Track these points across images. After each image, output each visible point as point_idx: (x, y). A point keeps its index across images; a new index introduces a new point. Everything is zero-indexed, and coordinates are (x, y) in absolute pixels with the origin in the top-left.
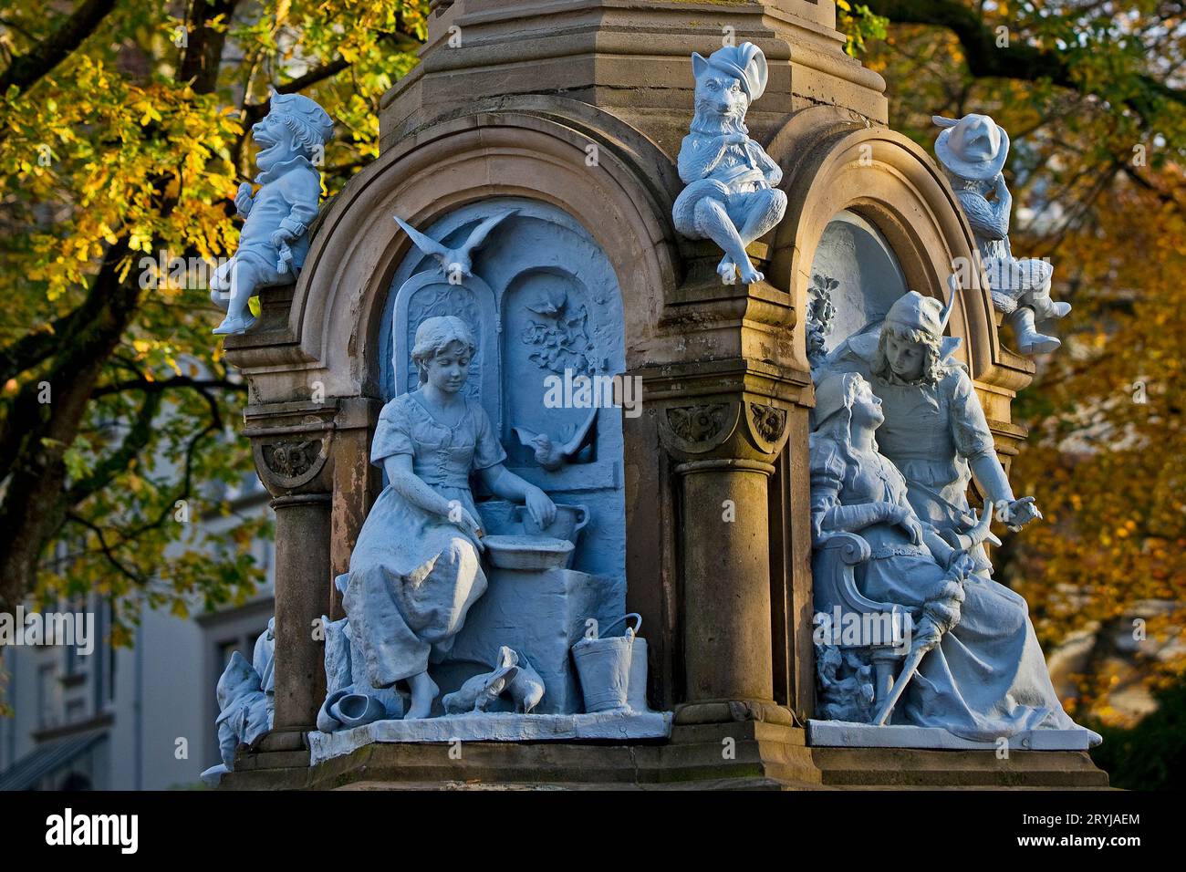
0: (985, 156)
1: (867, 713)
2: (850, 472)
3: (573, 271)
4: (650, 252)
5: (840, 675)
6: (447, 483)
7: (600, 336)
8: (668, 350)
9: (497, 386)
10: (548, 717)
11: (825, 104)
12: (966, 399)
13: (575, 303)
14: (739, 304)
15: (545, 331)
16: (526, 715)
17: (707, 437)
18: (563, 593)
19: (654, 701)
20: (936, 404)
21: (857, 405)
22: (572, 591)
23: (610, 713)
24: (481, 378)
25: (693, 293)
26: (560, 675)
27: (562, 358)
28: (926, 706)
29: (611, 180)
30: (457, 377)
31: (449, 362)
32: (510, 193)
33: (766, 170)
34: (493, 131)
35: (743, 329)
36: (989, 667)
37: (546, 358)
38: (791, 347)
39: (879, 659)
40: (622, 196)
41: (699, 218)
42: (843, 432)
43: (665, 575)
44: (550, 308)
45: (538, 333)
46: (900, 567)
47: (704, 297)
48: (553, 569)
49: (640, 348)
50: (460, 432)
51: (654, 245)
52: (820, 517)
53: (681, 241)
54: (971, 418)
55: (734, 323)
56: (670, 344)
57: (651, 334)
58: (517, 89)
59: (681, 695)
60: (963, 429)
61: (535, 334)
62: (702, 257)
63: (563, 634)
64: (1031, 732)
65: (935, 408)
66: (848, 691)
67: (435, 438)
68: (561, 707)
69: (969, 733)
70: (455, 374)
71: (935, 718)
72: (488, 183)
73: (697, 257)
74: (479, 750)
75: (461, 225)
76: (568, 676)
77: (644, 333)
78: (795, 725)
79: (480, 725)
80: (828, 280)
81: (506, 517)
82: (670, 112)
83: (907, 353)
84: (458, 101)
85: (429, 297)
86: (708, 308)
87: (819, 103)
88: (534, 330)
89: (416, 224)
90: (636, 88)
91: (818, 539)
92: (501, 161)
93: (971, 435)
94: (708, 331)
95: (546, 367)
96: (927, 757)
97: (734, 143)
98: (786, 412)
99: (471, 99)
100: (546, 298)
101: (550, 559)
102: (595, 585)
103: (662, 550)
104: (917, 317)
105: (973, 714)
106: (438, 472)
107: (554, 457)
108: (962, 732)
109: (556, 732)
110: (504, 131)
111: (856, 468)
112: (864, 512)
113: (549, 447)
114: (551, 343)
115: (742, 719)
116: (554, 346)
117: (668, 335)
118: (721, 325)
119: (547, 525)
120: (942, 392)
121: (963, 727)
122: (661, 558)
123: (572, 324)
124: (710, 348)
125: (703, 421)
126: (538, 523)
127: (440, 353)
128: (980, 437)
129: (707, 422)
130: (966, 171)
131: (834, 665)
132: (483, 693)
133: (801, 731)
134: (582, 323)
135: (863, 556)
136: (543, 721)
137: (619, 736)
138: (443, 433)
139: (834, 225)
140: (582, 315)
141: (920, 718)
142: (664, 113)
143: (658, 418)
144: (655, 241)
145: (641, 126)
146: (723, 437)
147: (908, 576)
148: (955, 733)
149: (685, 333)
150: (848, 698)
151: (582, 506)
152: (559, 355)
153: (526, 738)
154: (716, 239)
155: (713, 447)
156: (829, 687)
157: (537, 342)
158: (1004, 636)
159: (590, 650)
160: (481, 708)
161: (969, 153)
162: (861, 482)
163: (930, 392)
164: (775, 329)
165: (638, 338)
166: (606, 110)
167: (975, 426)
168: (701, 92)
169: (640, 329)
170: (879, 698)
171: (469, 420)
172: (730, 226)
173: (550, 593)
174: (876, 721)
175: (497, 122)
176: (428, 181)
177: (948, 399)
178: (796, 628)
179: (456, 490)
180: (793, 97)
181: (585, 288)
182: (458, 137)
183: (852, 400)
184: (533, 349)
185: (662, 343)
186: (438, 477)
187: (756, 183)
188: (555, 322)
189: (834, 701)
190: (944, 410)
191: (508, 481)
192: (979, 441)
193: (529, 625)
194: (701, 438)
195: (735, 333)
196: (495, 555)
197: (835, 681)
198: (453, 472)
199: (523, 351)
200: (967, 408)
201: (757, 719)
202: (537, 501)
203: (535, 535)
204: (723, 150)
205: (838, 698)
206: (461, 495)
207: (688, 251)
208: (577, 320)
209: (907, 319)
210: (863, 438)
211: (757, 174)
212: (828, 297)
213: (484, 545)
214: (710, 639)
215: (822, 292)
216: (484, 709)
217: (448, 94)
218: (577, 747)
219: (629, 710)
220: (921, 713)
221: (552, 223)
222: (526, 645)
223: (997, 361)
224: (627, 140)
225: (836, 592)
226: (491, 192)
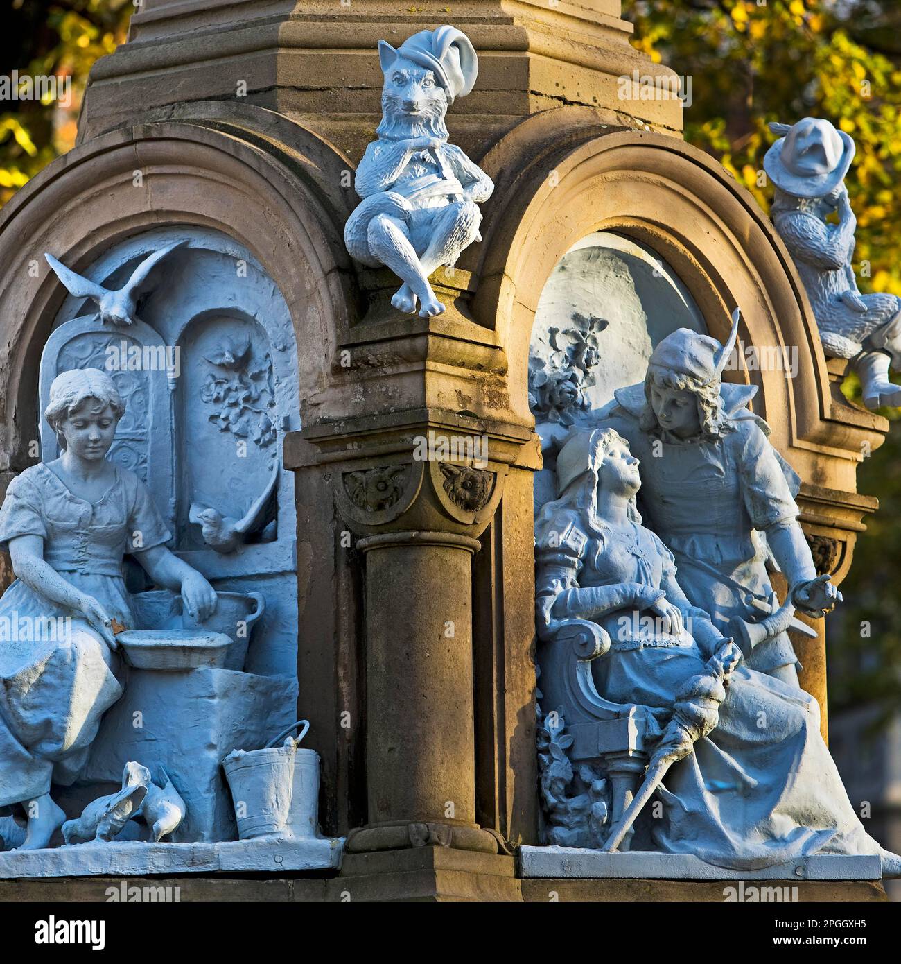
0: (819, 168)
1: (599, 837)
2: (591, 548)
3: (251, 312)
4: (322, 283)
5: (571, 791)
6: (87, 569)
7: (281, 389)
8: (344, 402)
9: (169, 456)
10: (183, 845)
11: (581, 104)
12: (756, 459)
13: (259, 353)
14: (419, 342)
15: (226, 386)
16: (156, 844)
17: (387, 505)
18: (212, 697)
19: (325, 824)
20: (720, 466)
21: (607, 468)
22: (225, 695)
23: (263, 839)
24: (149, 445)
25: (367, 331)
26: (206, 795)
27: (245, 418)
28: (674, 828)
29: (279, 198)
30: (95, 441)
31: (85, 424)
32: (175, 220)
33: (468, 182)
34: (150, 145)
35: (428, 374)
36: (753, 781)
37: (226, 419)
38: (506, 396)
39: (614, 772)
40: (291, 217)
41: (372, 239)
42: (587, 500)
43: (341, 673)
44: (228, 358)
45: (218, 389)
46: (649, 661)
47: (379, 336)
48: (202, 668)
49: (314, 400)
50: (104, 508)
51: (326, 275)
52: (549, 601)
53: (359, 269)
54: (765, 482)
55: (417, 366)
56: (346, 395)
57: (326, 384)
58: (192, 95)
59: (359, 817)
60: (754, 495)
61: (215, 391)
62: (384, 288)
63: (211, 746)
64: (807, 859)
65: (719, 471)
66: (579, 811)
67: (71, 516)
68: (207, 834)
69: (724, 860)
70: (93, 437)
71: (685, 843)
72: (148, 208)
73: (378, 289)
74: (94, 887)
75: (125, 261)
76: (217, 796)
77: (318, 383)
78: (501, 852)
79: (97, 857)
80: (593, 320)
81: (167, 609)
82: (371, 117)
83: (673, 403)
84: (126, 113)
85: (83, 348)
86: (385, 348)
87: (572, 103)
88: (213, 385)
89: (71, 262)
90: (328, 89)
91: (546, 628)
92: (163, 181)
93: (765, 504)
94: (388, 377)
95: (227, 429)
96: (670, 889)
97: (421, 149)
98: (495, 474)
99: (140, 110)
100: (226, 346)
101: (196, 657)
102: (261, 688)
103: (337, 644)
104: (682, 359)
105: (733, 837)
106: (76, 556)
107: (224, 536)
108: (716, 859)
109: (193, 863)
110: (163, 145)
111: (600, 543)
112: (607, 595)
113: (217, 523)
114: (232, 401)
115: (421, 843)
116: (235, 404)
117: (344, 384)
118: (402, 369)
119: (206, 617)
120: (728, 450)
121: (718, 852)
122: (337, 654)
123: (257, 377)
124: (390, 398)
125: (381, 486)
126: (192, 615)
127: (74, 412)
128: (775, 505)
129: (386, 487)
130: (797, 186)
131: (562, 780)
132: (105, 818)
133: (509, 860)
134: (267, 375)
135: (598, 647)
136: (177, 851)
137: (273, 867)
138: (82, 509)
139: (596, 252)
140: (265, 367)
141: (666, 842)
142: (362, 119)
143: (333, 485)
144: (327, 270)
145: (328, 135)
146: (403, 505)
147: (659, 672)
148: (708, 860)
149: (362, 381)
150: (577, 819)
151: (253, 594)
152: (241, 414)
153: (155, 872)
154: (391, 265)
155: (393, 517)
156: (555, 806)
157: (217, 400)
158: (772, 743)
159: (241, 764)
160: (102, 836)
161: (800, 165)
162: (605, 558)
163: (713, 452)
164: (478, 374)
165: (311, 389)
166: (290, 117)
167: (769, 492)
168: (389, 89)
169: (314, 377)
170: (615, 818)
171: (118, 493)
172: (406, 248)
173: (198, 697)
174: (606, 846)
175: (154, 134)
176: (83, 209)
177: (735, 459)
178: (510, 734)
179: (99, 578)
180: (531, 97)
181: (266, 334)
182: (112, 155)
183: (599, 462)
184: (212, 409)
185: (337, 394)
186: (76, 562)
187: (451, 198)
188: (237, 375)
189: (561, 824)
190: (731, 474)
191: (171, 566)
192: (773, 510)
193: (173, 736)
194: (380, 507)
195: (418, 379)
196: (130, 653)
197: (564, 800)
198: (97, 556)
199: (202, 411)
200: (758, 471)
201: (438, 844)
202: (194, 586)
203: (191, 630)
204: (407, 157)
205: (566, 820)
206: (105, 584)
207: (367, 281)
208: (261, 372)
209: (670, 361)
210: (613, 507)
211: (454, 186)
212: (594, 340)
213: (117, 641)
214: (390, 750)
215: (584, 334)
216: (107, 838)
217: (115, 105)
218: (221, 881)
219: (288, 834)
220: (668, 837)
221: (226, 255)
222: (170, 760)
223: (827, 415)
224: (307, 151)
225: (568, 692)
226: (154, 220)
